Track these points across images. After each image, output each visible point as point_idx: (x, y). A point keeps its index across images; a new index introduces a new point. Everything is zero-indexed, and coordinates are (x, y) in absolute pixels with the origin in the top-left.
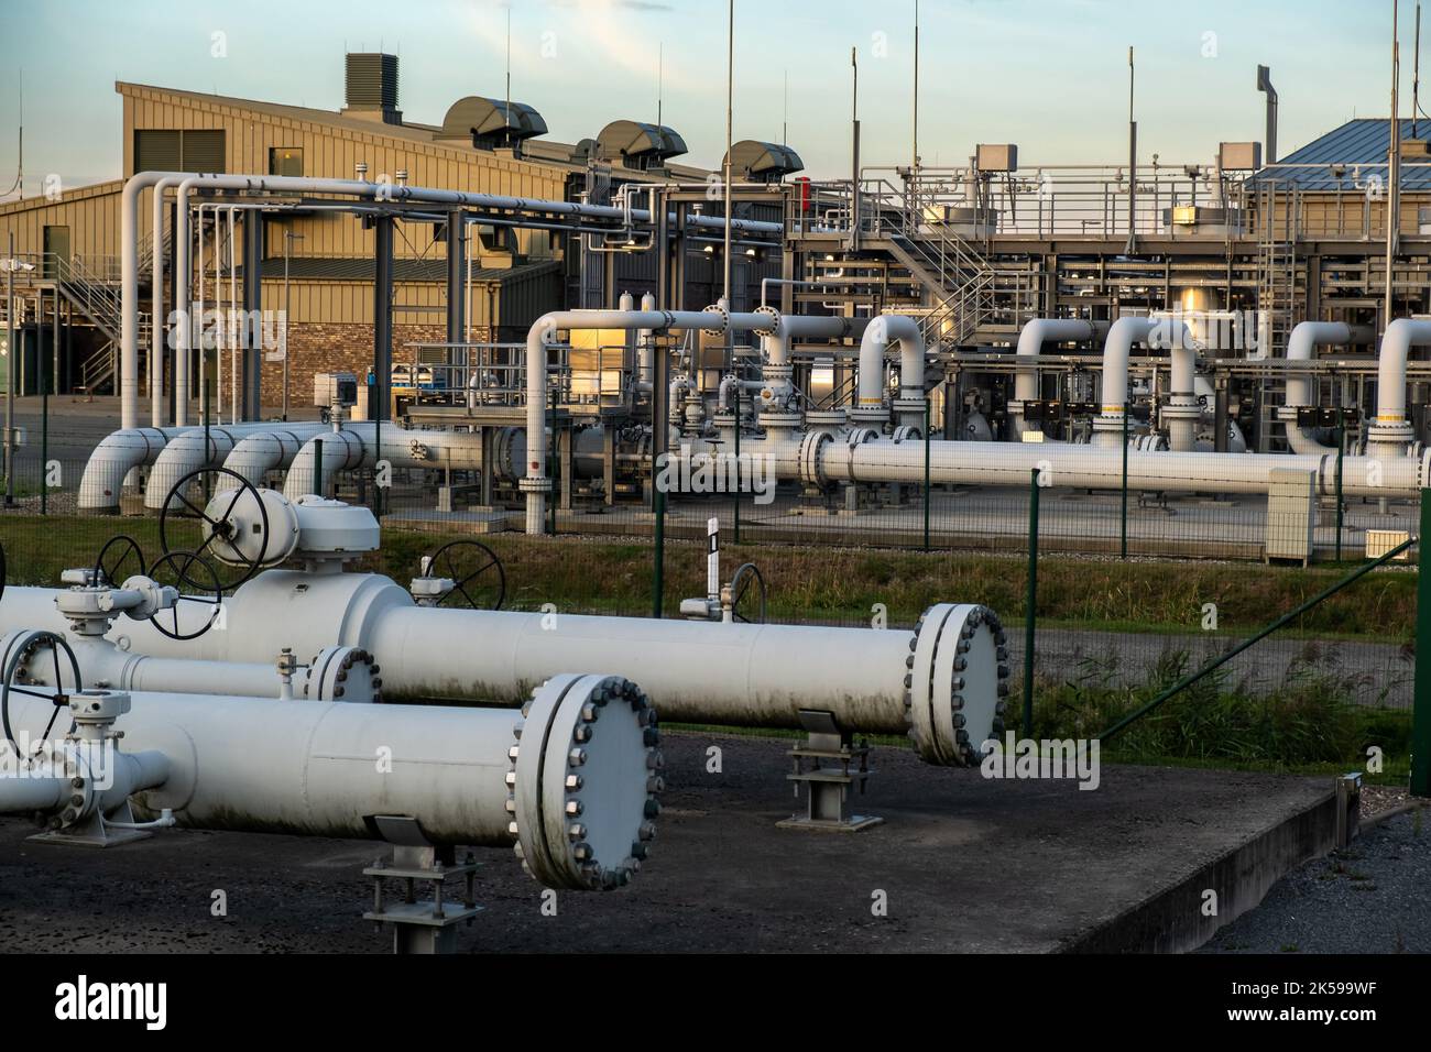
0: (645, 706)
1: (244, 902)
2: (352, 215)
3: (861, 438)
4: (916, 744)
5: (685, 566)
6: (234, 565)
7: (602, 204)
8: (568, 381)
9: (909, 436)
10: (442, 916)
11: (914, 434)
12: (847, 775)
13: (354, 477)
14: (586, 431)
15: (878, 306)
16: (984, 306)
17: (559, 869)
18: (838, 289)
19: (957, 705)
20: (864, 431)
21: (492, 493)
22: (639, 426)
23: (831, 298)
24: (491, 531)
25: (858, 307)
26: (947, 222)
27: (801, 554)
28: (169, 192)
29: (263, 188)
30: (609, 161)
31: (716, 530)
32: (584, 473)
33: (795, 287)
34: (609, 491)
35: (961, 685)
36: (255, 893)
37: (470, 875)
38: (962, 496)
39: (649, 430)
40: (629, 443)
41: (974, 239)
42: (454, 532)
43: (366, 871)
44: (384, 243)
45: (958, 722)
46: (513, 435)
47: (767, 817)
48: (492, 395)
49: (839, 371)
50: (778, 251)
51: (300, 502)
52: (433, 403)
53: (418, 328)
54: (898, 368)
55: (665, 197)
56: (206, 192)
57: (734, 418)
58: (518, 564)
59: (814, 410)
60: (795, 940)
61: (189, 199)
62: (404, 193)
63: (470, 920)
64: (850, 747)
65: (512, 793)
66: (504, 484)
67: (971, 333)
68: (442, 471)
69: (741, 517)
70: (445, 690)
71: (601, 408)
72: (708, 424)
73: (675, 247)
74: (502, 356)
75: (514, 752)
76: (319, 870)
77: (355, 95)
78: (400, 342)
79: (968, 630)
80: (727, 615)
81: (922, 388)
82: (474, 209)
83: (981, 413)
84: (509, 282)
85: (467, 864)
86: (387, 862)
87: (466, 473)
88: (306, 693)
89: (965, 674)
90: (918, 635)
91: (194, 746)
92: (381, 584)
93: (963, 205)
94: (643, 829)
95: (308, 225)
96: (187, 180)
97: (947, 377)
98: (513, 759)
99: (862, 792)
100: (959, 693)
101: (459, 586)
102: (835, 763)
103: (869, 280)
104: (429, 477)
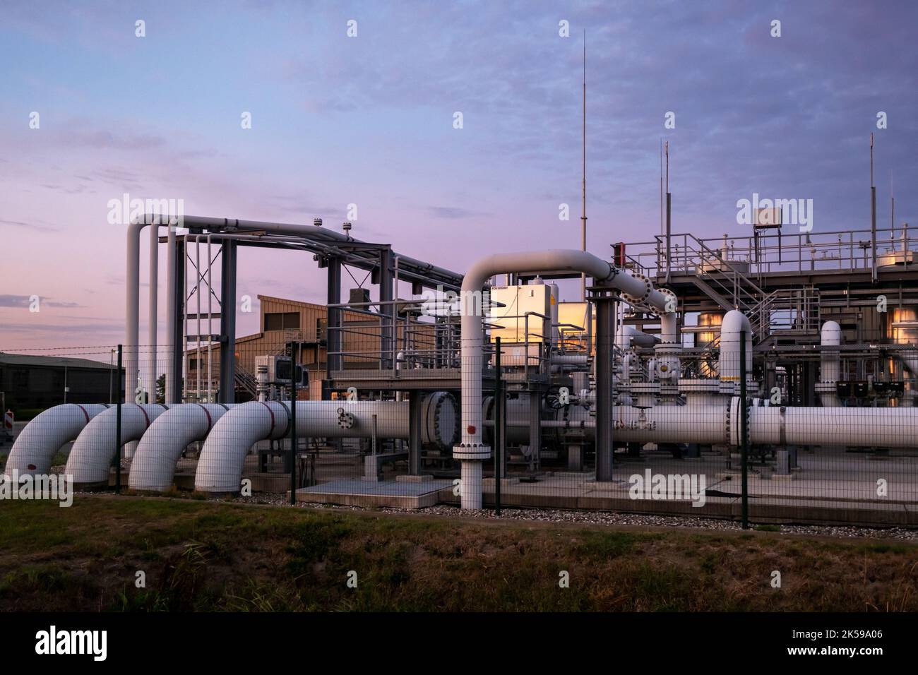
21: (421, 461)
29: (237, 226)
34: (535, 457)
46: (441, 401)
58: (462, 560)
62: (348, 238)
71: (527, 377)
97: (769, 365)
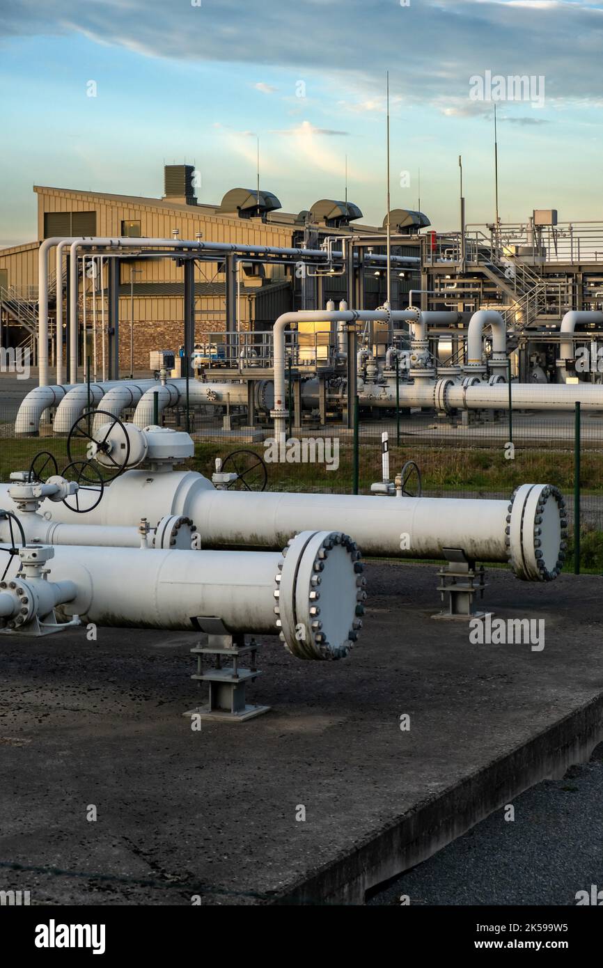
0: (355, 550)
1: (120, 669)
2: (168, 258)
3: (470, 383)
4: (513, 568)
5: (369, 460)
6: (110, 467)
7: (314, 249)
8: (297, 353)
9: (498, 381)
10: (237, 676)
11: (501, 380)
12: (472, 587)
13: (174, 411)
14: (308, 381)
15: (478, 305)
16: (540, 304)
17: (306, 648)
18: (454, 296)
19: (537, 545)
20: (472, 379)
21: (254, 419)
22: (339, 378)
23: (449, 301)
24: (254, 441)
25: (466, 305)
26: (517, 256)
27: (436, 452)
28: (64, 249)
29: (119, 245)
30: (317, 223)
31: (387, 439)
32: (307, 406)
33: (429, 295)
34: (322, 417)
35: (539, 533)
36: (126, 663)
37: (254, 651)
38: (530, 416)
39: (345, 380)
40: (334, 388)
41: (533, 265)
42: (233, 442)
43: (193, 650)
44: (189, 274)
45: (538, 555)
46: (266, 384)
47: (425, 612)
48: (253, 362)
49: (455, 343)
50: (418, 273)
51: (148, 430)
52: (219, 367)
53: (208, 322)
54: (490, 341)
55: (351, 244)
56: (87, 248)
57: (395, 372)
59: (441, 366)
60: (445, 688)
61: (77, 252)
62: (200, 245)
63: (253, 679)
64: (474, 570)
65: (278, 602)
66: (262, 414)
67: (532, 320)
68: (225, 407)
69: (401, 431)
70: (234, 539)
71: (317, 368)
72: (380, 376)
73: (357, 273)
74: (258, 339)
75: (278, 578)
76: (162, 648)
77: (170, 190)
78: (198, 331)
79: (542, 499)
80: (399, 492)
81: (505, 352)
82: (240, 254)
83: (540, 366)
84: (260, 295)
85: (251, 645)
86: (204, 643)
87: (239, 408)
88: (154, 543)
89: (542, 526)
90: (512, 503)
91: (91, 577)
92: (195, 477)
93: (526, 245)
94: (355, 623)
95: (144, 264)
96: (76, 241)
97: (520, 346)
98: (278, 582)
99: (482, 597)
100: (538, 537)
101: (240, 477)
102: (464, 580)
103: (471, 290)
104: (217, 410)
